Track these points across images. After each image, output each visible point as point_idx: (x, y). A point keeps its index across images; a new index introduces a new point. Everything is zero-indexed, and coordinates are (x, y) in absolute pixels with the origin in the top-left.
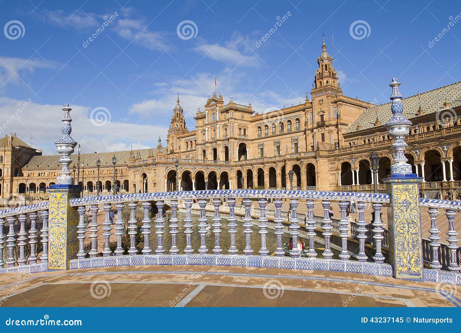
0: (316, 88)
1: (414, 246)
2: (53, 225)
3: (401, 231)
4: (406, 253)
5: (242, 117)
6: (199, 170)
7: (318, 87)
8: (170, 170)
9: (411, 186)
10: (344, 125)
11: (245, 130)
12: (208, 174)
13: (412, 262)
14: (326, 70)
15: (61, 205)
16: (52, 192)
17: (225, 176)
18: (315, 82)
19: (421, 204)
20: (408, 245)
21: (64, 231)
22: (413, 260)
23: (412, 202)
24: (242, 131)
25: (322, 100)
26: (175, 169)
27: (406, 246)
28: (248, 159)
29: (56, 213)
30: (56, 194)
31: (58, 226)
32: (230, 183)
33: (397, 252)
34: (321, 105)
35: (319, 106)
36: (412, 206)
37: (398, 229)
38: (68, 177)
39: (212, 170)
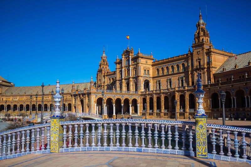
0: (195, 43)
1: (204, 144)
2: (53, 133)
3: (199, 138)
4: (201, 147)
5: (147, 62)
6: (117, 98)
7: (196, 43)
8: (98, 97)
9: (203, 119)
10: (214, 68)
11: (148, 71)
12: (124, 100)
13: (203, 151)
14: (202, 31)
15: (56, 125)
16: (52, 119)
17: (135, 102)
18: (195, 39)
19: (208, 127)
20: (202, 143)
21: (57, 136)
22: (203, 150)
23: (204, 126)
24: (147, 71)
25: (199, 51)
26: (102, 97)
27: (201, 144)
28: (150, 90)
29: (54, 128)
30: (54, 120)
31: (55, 134)
32: (138, 106)
33: (197, 146)
34: (198, 54)
35: (197, 55)
36: (204, 127)
37: (198, 137)
38: (59, 112)
39: (126, 98)
